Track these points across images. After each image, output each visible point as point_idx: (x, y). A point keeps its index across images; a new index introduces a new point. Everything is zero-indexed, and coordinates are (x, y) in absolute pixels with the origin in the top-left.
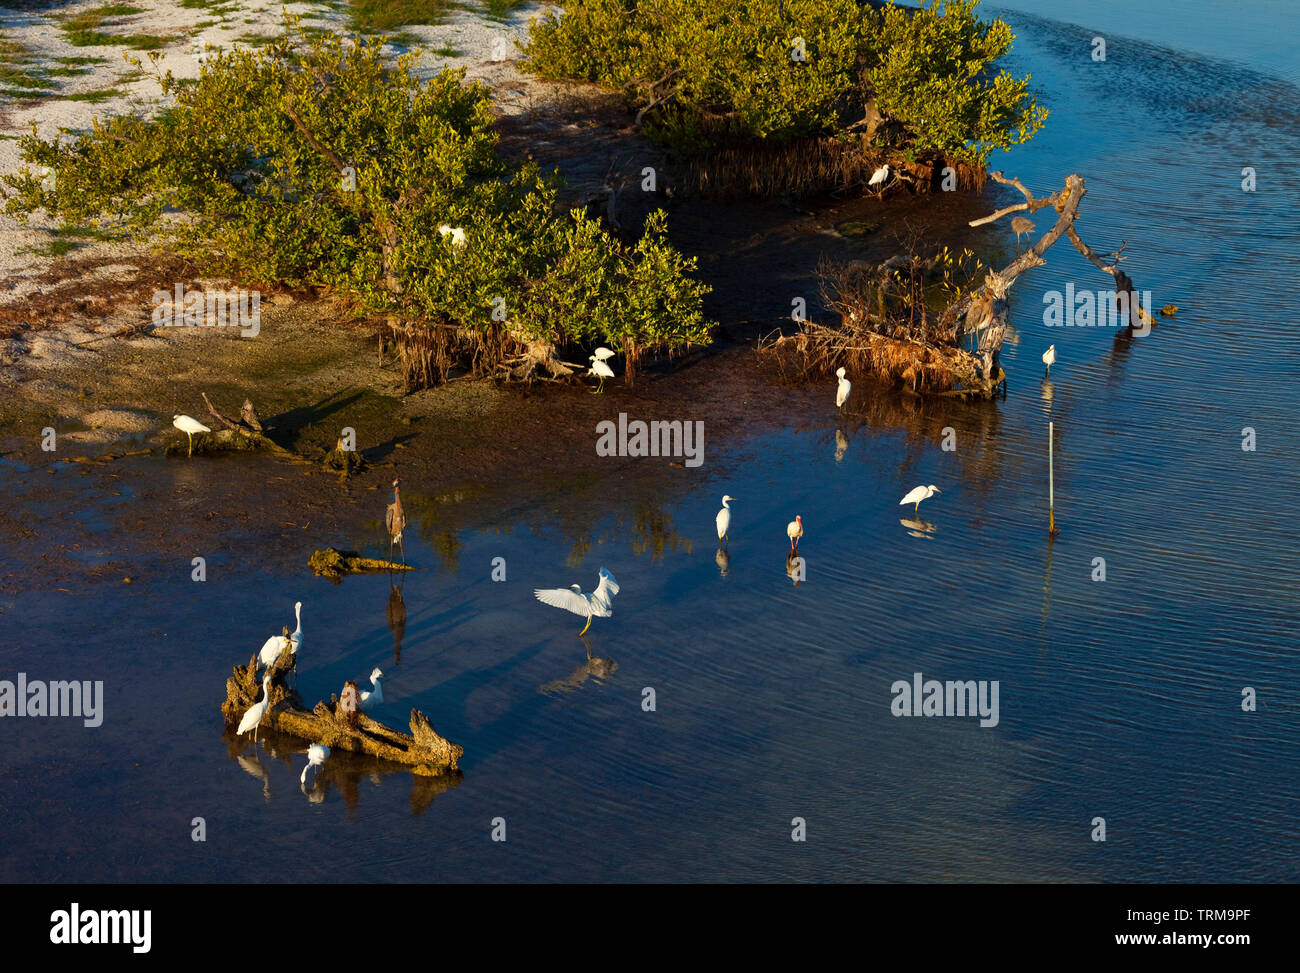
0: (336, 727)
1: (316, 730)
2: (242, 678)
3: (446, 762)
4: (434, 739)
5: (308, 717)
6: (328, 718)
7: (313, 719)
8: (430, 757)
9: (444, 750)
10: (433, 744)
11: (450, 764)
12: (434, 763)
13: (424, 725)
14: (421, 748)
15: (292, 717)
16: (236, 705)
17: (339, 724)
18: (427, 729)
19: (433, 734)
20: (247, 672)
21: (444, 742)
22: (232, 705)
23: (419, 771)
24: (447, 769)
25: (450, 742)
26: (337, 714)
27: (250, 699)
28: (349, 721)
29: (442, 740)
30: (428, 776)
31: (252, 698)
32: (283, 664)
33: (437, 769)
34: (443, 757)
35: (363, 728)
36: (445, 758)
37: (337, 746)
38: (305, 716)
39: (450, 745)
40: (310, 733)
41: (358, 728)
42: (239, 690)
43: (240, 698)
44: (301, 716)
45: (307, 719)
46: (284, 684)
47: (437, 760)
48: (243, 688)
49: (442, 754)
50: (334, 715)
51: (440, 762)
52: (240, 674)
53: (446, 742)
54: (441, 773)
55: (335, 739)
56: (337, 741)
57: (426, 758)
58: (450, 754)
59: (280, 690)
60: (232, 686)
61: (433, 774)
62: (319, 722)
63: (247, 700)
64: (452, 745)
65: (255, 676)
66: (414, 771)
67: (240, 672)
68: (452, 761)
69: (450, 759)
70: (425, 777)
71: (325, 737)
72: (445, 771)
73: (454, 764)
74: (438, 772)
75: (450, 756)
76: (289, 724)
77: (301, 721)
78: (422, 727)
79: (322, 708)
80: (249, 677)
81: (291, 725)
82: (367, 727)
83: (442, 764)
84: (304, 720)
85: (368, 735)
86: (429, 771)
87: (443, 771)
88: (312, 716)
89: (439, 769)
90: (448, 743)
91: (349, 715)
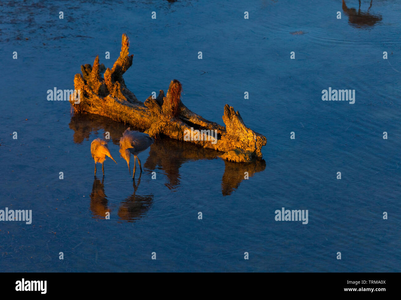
0: (162, 117)
1: (146, 119)
2: (88, 75)
3: (252, 149)
4: (242, 131)
5: (140, 107)
6: (156, 110)
7: (144, 111)
8: (239, 145)
9: (250, 139)
10: (241, 134)
11: (255, 151)
12: (242, 150)
13: (234, 118)
14: (232, 137)
15: (126, 108)
17: (165, 115)
18: (237, 121)
19: (242, 126)
20: (91, 70)
21: (250, 133)
23: (231, 156)
24: (253, 156)
25: (256, 132)
26: (163, 106)
27: (93, 92)
28: (173, 112)
29: (249, 131)
30: (237, 161)
31: (96, 92)
32: (121, 64)
33: (244, 155)
34: (249, 145)
35: (185, 119)
36: (251, 146)
37: (163, 133)
38: (138, 108)
39: (255, 136)
40: (141, 122)
41: (181, 119)
42: (84, 85)
43: (85, 91)
44: (134, 108)
45: (139, 110)
46: (121, 81)
47: (244, 147)
48: (88, 83)
49: (248, 143)
50: (161, 108)
51: (247, 150)
52: (86, 72)
53: (251, 133)
54: (247, 159)
55: (161, 127)
56: (163, 129)
57: (235, 146)
58: (255, 143)
59: (117, 86)
60: (79, 81)
61: (241, 160)
62: (148, 113)
63: (91, 93)
64: (257, 135)
65: (98, 73)
66: (225, 156)
67: (86, 70)
68: (256, 149)
69: (255, 147)
70: (234, 162)
71: (153, 126)
72: (251, 157)
73: (259, 151)
74: (245, 158)
75: (255, 145)
76: (124, 114)
77: (134, 111)
78: (233, 120)
79: (151, 101)
80: (93, 74)
81: (126, 115)
82: (189, 119)
83: (249, 151)
84: (137, 111)
85: (189, 125)
86: (237, 157)
87: (249, 157)
88: (143, 108)
89: (246, 155)
90: (253, 134)
91: (173, 108)
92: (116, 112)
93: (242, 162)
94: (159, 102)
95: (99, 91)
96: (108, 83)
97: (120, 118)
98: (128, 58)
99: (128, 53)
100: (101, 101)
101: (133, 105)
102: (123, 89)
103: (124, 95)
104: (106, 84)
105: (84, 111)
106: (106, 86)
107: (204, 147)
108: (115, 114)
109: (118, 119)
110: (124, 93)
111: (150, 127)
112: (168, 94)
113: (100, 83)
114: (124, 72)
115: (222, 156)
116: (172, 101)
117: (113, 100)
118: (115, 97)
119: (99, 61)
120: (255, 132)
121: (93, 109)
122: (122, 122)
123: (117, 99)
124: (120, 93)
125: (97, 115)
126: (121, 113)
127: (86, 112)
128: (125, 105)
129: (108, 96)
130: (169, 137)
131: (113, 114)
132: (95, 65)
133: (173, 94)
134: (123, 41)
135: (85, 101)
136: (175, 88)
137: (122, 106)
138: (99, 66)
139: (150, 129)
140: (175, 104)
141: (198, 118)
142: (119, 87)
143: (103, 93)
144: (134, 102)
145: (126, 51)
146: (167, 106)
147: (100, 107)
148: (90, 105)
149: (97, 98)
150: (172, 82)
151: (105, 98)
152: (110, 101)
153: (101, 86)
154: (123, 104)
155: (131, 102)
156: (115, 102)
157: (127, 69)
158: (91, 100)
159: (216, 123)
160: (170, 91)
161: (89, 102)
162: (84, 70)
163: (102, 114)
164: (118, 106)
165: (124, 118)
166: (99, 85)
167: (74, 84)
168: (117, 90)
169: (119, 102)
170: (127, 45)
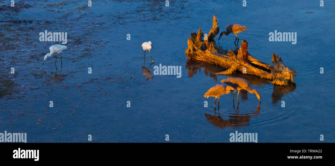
0: (238, 61)
1: (228, 63)
2: (194, 38)
3: (288, 78)
4: (283, 68)
5: (225, 56)
6: (234, 57)
7: (227, 58)
8: (281, 76)
9: (288, 72)
10: (282, 70)
11: (290, 79)
12: (283, 79)
14: (277, 72)
15: (217, 56)
16: (192, 50)
17: (239, 60)
19: (282, 65)
20: (197, 36)
22: (190, 50)
24: (289, 81)
27: (198, 48)
28: (244, 58)
29: (286, 68)
30: (280, 85)
31: (199, 48)
32: (213, 32)
33: (284, 81)
34: (287, 76)
35: (250, 62)
36: (288, 76)
37: (238, 70)
38: (223, 56)
39: (290, 71)
40: (226, 64)
41: (248, 62)
42: (193, 44)
43: (194, 47)
44: (221, 56)
45: (224, 57)
46: (214, 41)
47: (284, 77)
48: (195, 43)
49: (286, 74)
50: (237, 56)
51: (285, 78)
52: (193, 37)
53: (288, 69)
54: (286, 84)
55: (237, 67)
56: (238, 68)
57: (279, 76)
58: (290, 75)
59: (212, 44)
60: (190, 42)
61: (282, 84)
62: (230, 59)
63: (197, 48)
64: (291, 70)
65: (200, 38)
66: (274, 82)
67: (194, 36)
68: (291, 78)
69: (290, 77)
70: (279, 85)
71: (232, 66)
72: (288, 82)
73: (292, 79)
74: (285, 83)
75: (290, 76)
76: (216, 60)
77: (221, 58)
78: (278, 62)
79: (231, 52)
80: (198, 38)
81: (217, 60)
82: (252, 62)
83: (287, 79)
84: (223, 58)
85: (253, 65)
86: (280, 83)
87: (287, 82)
88: (227, 56)
89: (285, 81)
90: (289, 69)
91: (243, 56)
92: (211, 59)
93: (283, 86)
94: (236, 53)
95: (201, 47)
96: (207, 43)
97: (214, 62)
98: (217, 29)
99: (217, 26)
100: (203, 53)
101: (221, 55)
102: (215, 46)
103: (215, 49)
104: (205, 43)
105: (193, 59)
106: (205, 44)
107: (262, 77)
108: (211, 60)
109: (213, 63)
110: (216, 48)
111: (231, 67)
112: (240, 49)
113: (202, 43)
114: (214, 37)
115: (272, 82)
116: (243, 52)
117: (209, 52)
118: (210, 50)
119: (201, 30)
120: (290, 68)
121: (198, 57)
122: (215, 64)
123: (212, 52)
124: (213, 48)
125: (201, 61)
126: (214, 59)
127: (195, 59)
128: (216, 55)
129: (207, 50)
130: (242, 73)
131: (210, 60)
132: (198, 32)
133: (243, 48)
134: (213, 19)
135: (194, 53)
136: (244, 45)
137: (215, 55)
138: (201, 33)
139: (231, 68)
140: (245, 54)
141: (257, 61)
142: (213, 45)
143: (204, 48)
144: (221, 53)
145: (216, 25)
146: (240, 55)
147: (202, 56)
148: (197, 55)
149: (201, 51)
150: (243, 41)
151: (205, 51)
152: (208, 53)
153: (202, 44)
154: (215, 54)
155: (219, 53)
156: (211, 53)
157: (216, 35)
158: (197, 53)
159: (267, 64)
160: (242, 46)
161: (196, 53)
162: (192, 36)
163: (204, 60)
164: (213, 56)
165: (216, 62)
166: (201, 44)
167: (188, 44)
168: (212, 46)
169: (213, 53)
170: (216, 21)
